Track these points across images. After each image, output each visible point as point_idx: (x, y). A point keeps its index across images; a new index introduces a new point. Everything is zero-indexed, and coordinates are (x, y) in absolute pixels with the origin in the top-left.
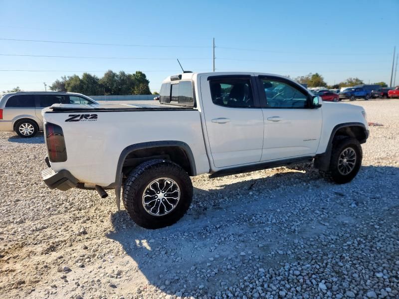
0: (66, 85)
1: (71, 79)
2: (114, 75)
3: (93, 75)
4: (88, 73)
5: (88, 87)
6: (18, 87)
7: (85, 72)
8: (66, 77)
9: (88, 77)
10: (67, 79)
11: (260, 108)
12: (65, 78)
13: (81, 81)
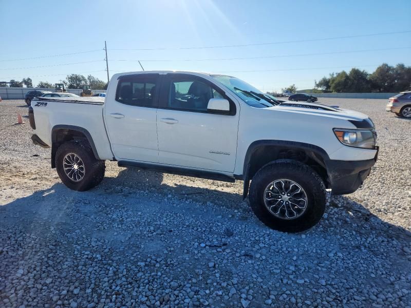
0: (331, 82)
1: (339, 75)
2: (389, 69)
3: (362, 71)
4: (356, 68)
5: (353, 84)
6: (294, 85)
7: (354, 68)
8: (335, 73)
9: (356, 72)
10: (335, 76)
11: (157, 107)
12: (333, 74)
13: (347, 77)
